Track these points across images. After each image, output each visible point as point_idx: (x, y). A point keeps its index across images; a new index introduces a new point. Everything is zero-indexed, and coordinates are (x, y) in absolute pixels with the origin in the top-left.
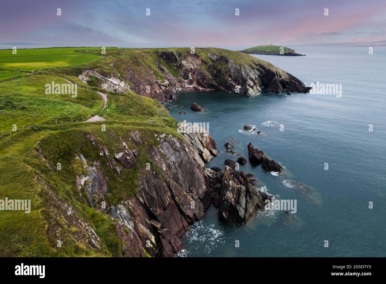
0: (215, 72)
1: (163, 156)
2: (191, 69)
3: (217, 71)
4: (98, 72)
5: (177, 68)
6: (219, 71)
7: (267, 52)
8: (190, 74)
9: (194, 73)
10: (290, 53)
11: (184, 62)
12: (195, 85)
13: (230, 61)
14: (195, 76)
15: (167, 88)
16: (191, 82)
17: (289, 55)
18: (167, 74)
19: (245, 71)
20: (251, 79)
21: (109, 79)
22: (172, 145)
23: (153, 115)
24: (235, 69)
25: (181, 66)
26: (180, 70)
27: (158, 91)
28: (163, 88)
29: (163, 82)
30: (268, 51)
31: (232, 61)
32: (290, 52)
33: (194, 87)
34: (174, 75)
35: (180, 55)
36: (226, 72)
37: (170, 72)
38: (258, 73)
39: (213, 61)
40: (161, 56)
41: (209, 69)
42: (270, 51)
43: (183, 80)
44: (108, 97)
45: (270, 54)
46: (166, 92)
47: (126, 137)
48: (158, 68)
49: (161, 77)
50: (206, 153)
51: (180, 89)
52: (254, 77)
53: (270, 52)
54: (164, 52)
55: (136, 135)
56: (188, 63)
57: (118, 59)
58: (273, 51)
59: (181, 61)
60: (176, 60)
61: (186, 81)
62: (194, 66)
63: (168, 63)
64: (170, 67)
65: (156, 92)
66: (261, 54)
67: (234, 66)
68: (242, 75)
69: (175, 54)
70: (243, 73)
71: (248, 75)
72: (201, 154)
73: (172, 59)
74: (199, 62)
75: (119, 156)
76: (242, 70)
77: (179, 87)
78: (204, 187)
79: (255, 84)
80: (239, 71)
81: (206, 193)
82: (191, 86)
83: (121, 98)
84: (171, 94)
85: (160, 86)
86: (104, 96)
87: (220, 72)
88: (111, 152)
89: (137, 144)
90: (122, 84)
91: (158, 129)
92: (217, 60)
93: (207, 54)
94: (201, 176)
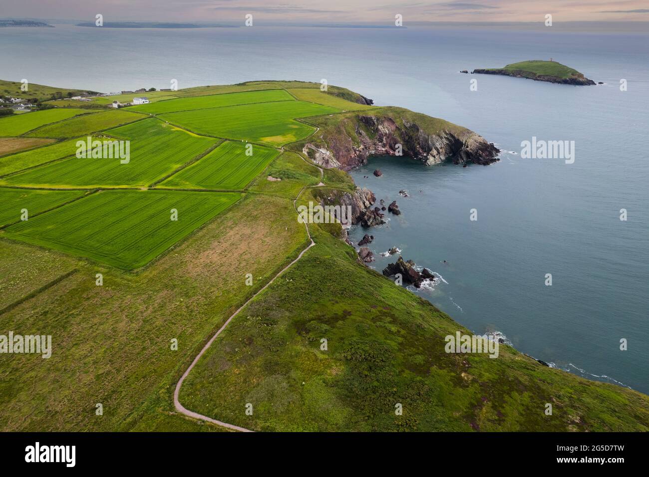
0: (407, 138)
1: (344, 200)
2: (386, 134)
3: (409, 137)
4: (313, 144)
5: (374, 131)
6: (410, 138)
7: (538, 74)
8: (385, 138)
9: (388, 137)
10: (573, 79)
11: (380, 127)
12: (387, 148)
13: (420, 131)
14: (388, 140)
15: (361, 153)
16: (384, 146)
17: (570, 83)
18: (364, 137)
19: (432, 141)
20: (437, 149)
21: (320, 150)
22: (348, 197)
23: (343, 182)
24: (424, 138)
25: (377, 130)
26: (376, 134)
27: (353, 156)
28: (357, 153)
29: (358, 147)
30: (540, 74)
31: (422, 131)
32: (574, 77)
33: (386, 151)
34: (370, 138)
35: (378, 120)
36: (416, 140)
37: (368, 135)
38: (445, 141)
39: (406, 128)
40: (361, 120)
41: (401, 135)
42: (542, 74)
43: (378, 143)
44: (323, 171)
45: (541, 79)
46: (360, 156)
47: (332, 192)
48: (357, 132)
49: (358, 143)
50: (367, 203)
51: (373, 152)
52: (439, 147)
53: (542, 76)
54: (364, 117)
55: (335, 192)
56: (384, 128)
57: (326, 131)
58: (547, 74)
59: (378, 125)
60: (374, 123)
61: (380, 144)
62: (389, 131)
63: (366, 126)
64: (367, 131)
65: (351, 157)
66: (527, 78)
67: (423, 135)
68: (428, 144)
69: (373, 118)
70: (430, 142)
71: (434, 144)
72: (364, 203)
73: (371, 123)
74: (393, 128)
75: (329, 198)
76: (430, 140)
77: (373, 150)
78: (358, 214)
79: (439, 153)
80: (426, 141)
81: (359, 217)
82: (384, 149)
83: (329, 172)
84: (363, 159)
85: (355, 151)
86: (322, 170)
87: (412, 138)
88: (327, 197)
89: (335, 195)
90: (328, 153)
91: (343, 190)
92: (410, 127)
93: (402, 120)
94: (358, 210)
